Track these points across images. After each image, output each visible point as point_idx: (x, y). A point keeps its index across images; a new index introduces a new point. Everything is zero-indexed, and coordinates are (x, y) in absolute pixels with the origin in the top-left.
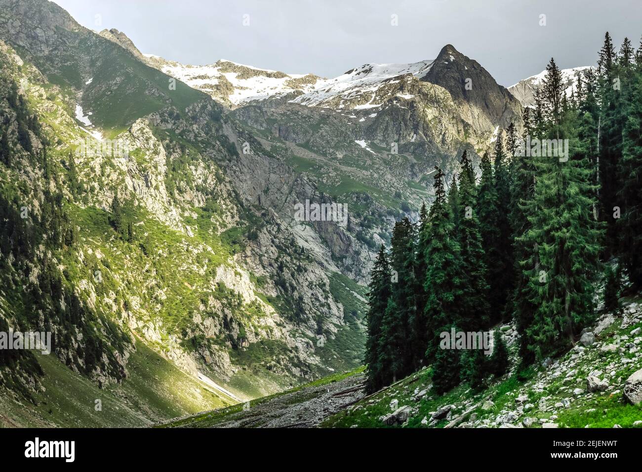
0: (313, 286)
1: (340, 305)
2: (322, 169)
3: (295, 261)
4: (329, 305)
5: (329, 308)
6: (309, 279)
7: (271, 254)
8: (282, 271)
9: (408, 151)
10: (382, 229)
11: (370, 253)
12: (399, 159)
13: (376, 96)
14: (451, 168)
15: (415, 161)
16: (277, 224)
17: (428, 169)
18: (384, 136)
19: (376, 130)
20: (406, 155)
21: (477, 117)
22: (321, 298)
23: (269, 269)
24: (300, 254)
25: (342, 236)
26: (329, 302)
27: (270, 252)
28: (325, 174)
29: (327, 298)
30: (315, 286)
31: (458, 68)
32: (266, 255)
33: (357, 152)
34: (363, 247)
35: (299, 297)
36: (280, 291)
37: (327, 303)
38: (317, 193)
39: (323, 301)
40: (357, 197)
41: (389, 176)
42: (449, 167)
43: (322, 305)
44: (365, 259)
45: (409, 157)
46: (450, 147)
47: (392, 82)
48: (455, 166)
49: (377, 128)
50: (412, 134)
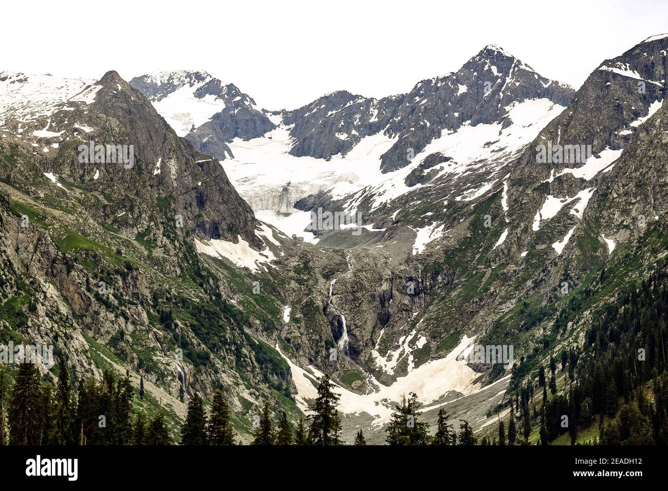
0: (79, 353)
1: (101, 371)
2: (47, 220)
3: (62, 328)
4: (93, 371)
5: (93, 374)
6: (75, 347)
7: (47, 324)
8: (57, 341)
9: (97, 190)
10: (114, 289)
11: (107, 313)
12: (91, 199)
13: (52, 122)
14: (139, 212)
15: (106, 202)
16: (43, 292)
17: (119, 211)
18: (71, 171)
19: (62, 164)
20: (96, 193)
21: (142, 149)
22: (85, 364)
23: (46, 338)
24: (65, 322)
25: (83, 296)
26: (92, 368)
27: (46, 322)
28: (50, 225)
29: (90, 364)
30: (80, 353)
31: (125, 99)
32: (43, 325)
33: (56, 191)
34: (102, 307)
35: (72, 366)
36: (57, 360)
37: (91, 369)
38: (60, 253)
39: (88, 367)
40: (86, 254)
41: (91, 221)
42: (137, 210)
43: (87, 371)
44: (103, 318)
45: (99, 197)
46: (130, 185)
47: (65, 108)
48: (143, 211)
49: (64, 161)
50: (95, 169)
